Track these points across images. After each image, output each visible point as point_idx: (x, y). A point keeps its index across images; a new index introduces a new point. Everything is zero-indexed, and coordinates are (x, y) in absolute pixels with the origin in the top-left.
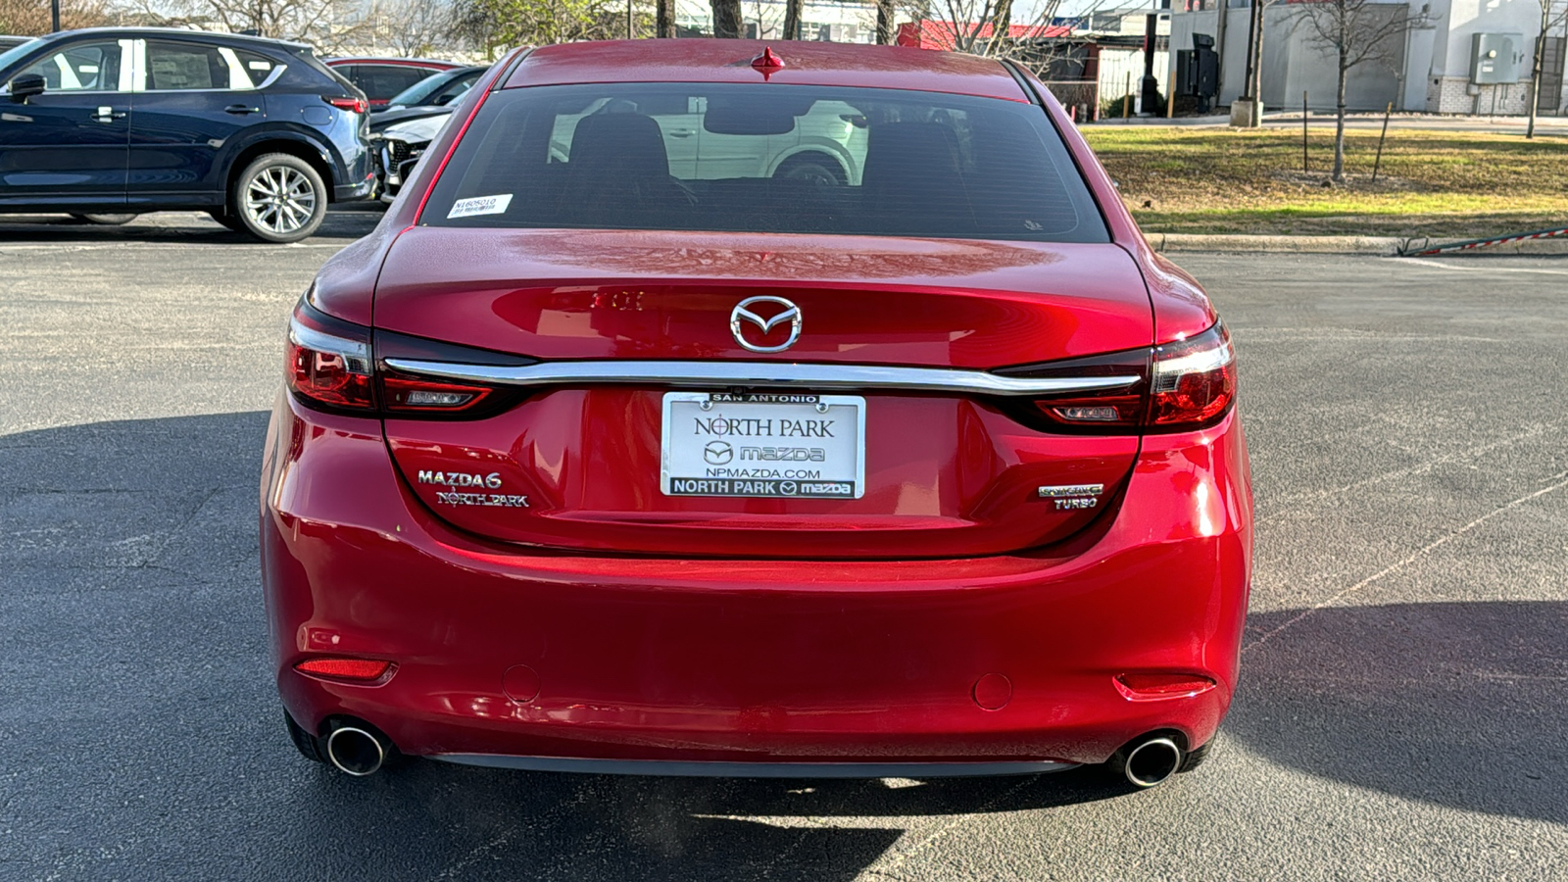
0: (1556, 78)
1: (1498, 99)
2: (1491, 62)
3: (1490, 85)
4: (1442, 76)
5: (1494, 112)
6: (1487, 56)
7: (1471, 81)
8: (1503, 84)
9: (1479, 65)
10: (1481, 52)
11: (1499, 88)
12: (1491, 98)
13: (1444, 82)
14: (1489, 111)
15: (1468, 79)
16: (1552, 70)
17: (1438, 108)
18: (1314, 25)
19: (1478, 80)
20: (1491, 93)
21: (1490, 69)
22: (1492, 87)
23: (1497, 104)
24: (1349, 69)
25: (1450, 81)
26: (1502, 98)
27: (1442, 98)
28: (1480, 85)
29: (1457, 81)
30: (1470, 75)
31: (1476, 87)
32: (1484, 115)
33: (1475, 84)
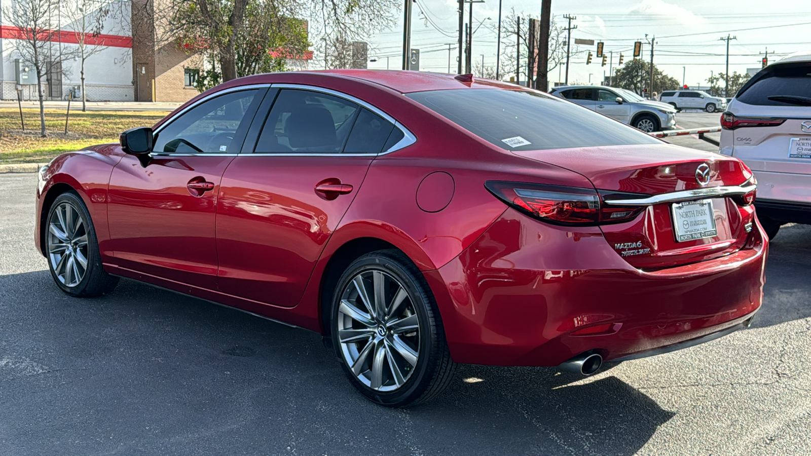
0: (58, 82)
1: (31, 92)
2: (26, 74)
3: (27, 85)
4: (2, 80)
5: (31, 99)
6: (24, 70)
7: (18, 83)
8: (33, 85)
9: (21, 75)
10: (21, 68)
11: (31, 87)
12: (28, 92)
13: (4, 84)
14: (28, 98)
15: (16, 82)
16: (56, 78)
17: (2, 97)
18: (20, 54)
19: (21, 83)
20: (28, 89)
21: (26, 77)
22: (28, 86)
23: (31, 95)
24: (42, 77)
25: (7, 83)
26: (33, 92)
27: (4, 92)
28: (22, 85)
29: (10, 83)
30: (16, 80)
31: (20, 86)
32: (27, 100)
33: (19, 84)
